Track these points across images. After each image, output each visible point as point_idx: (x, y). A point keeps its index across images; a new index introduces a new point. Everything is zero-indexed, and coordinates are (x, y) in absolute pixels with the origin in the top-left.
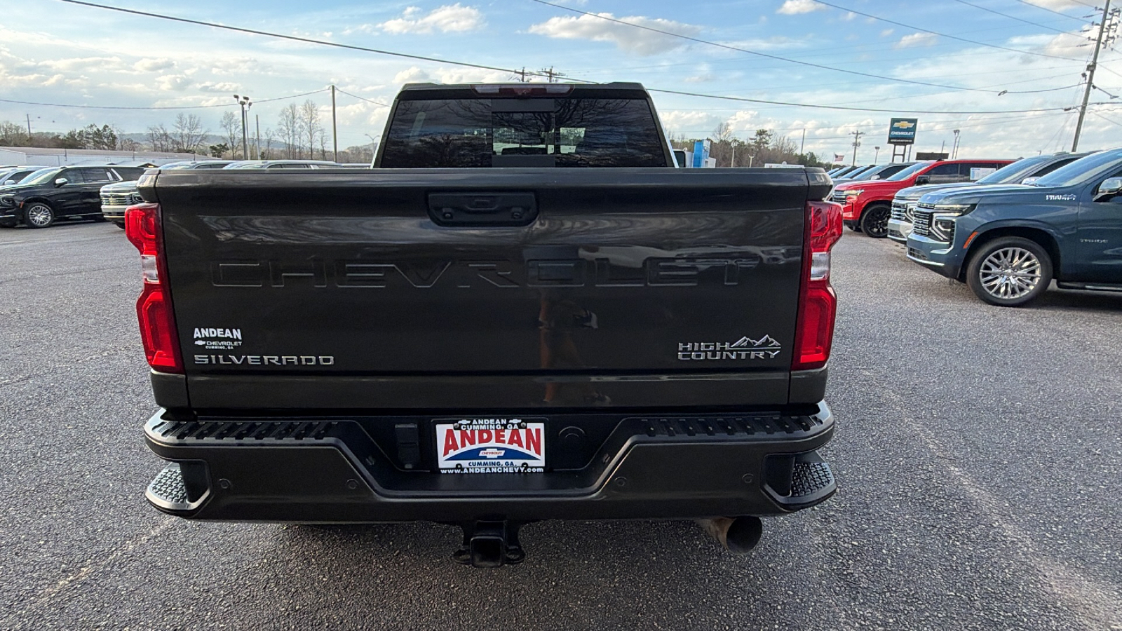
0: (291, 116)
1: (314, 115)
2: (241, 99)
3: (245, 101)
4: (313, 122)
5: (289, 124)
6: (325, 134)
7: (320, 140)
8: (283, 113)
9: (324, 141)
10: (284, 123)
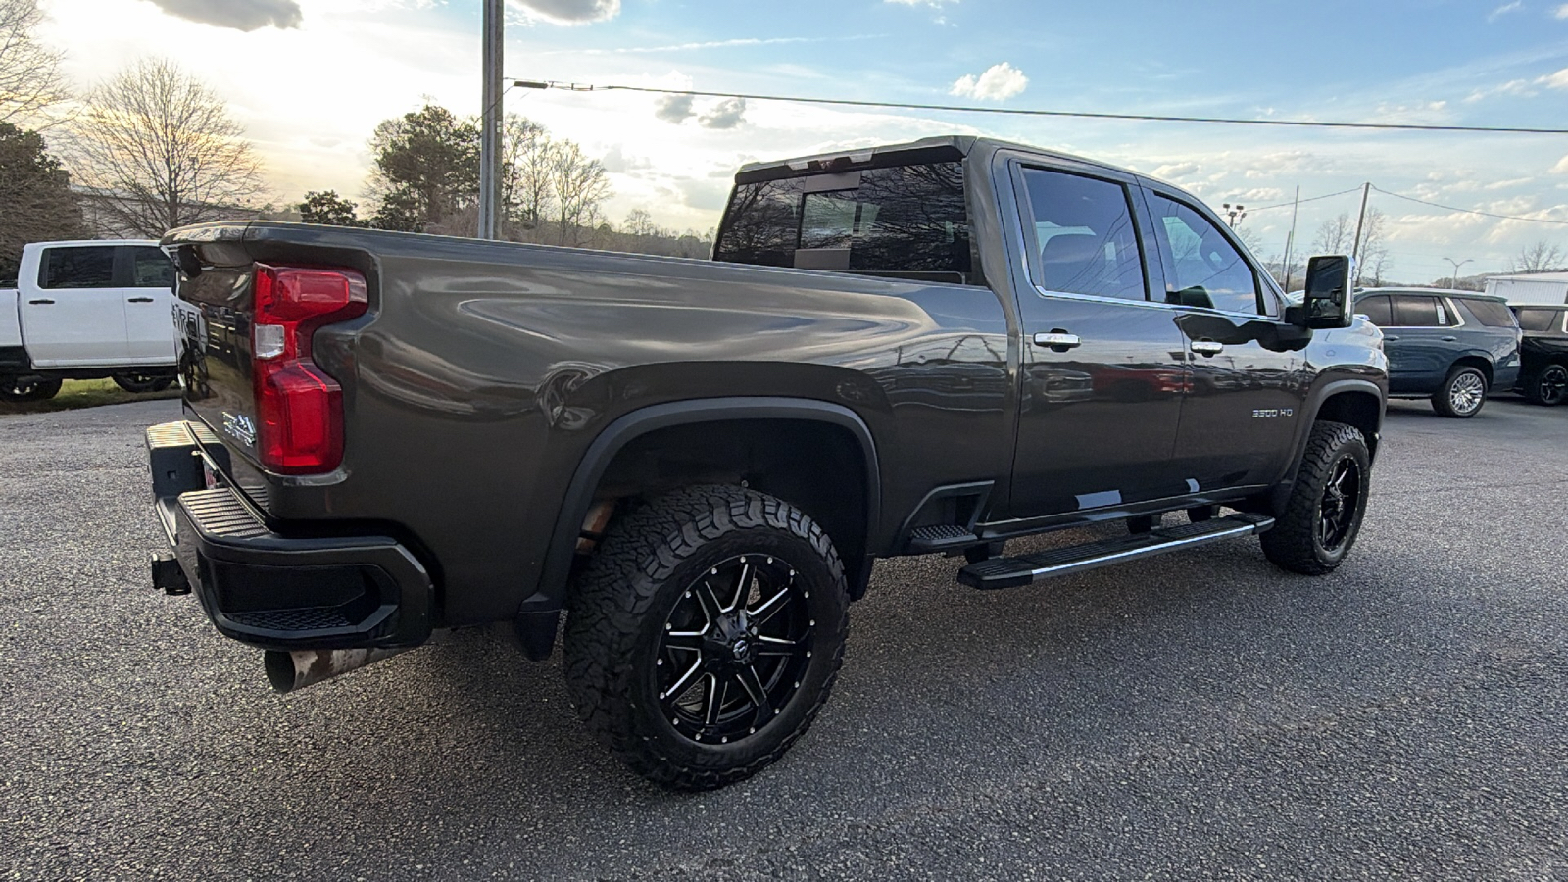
0: (1336, 233)
1: (1375, 230)
2: (1233, 209)
3: (1237, 211)
4: (1370, 239)
5: (1330, 243)
6: (1385, 258)
7: (1375, 267)
8: (1326, 227)
9: (1381, 269)
10: (1323, 242)
